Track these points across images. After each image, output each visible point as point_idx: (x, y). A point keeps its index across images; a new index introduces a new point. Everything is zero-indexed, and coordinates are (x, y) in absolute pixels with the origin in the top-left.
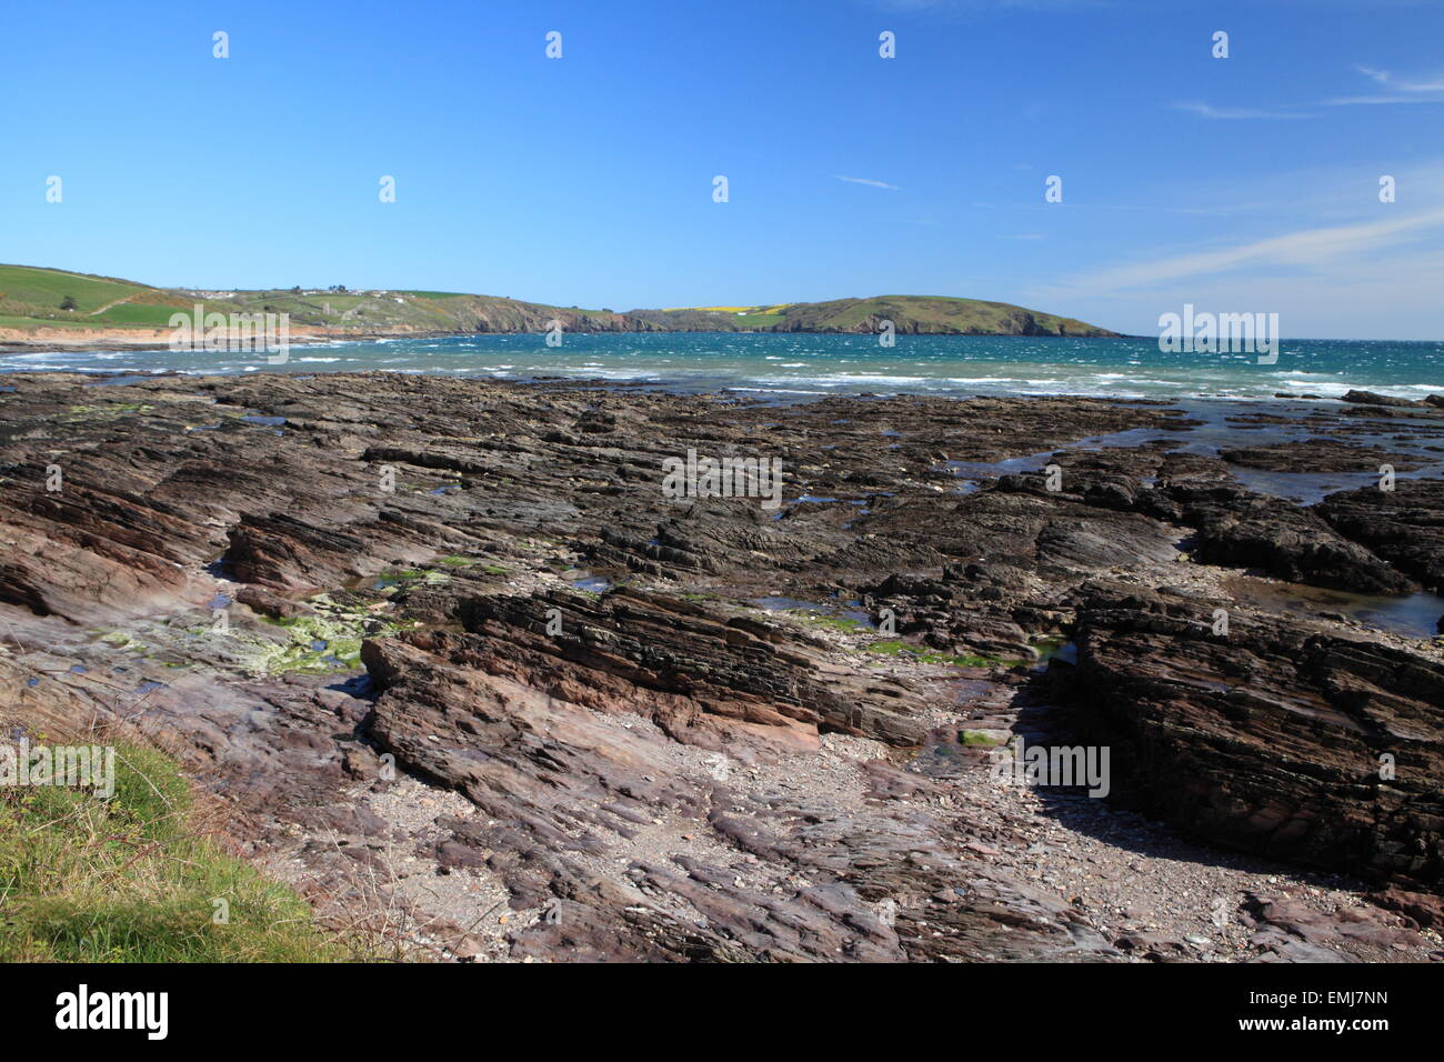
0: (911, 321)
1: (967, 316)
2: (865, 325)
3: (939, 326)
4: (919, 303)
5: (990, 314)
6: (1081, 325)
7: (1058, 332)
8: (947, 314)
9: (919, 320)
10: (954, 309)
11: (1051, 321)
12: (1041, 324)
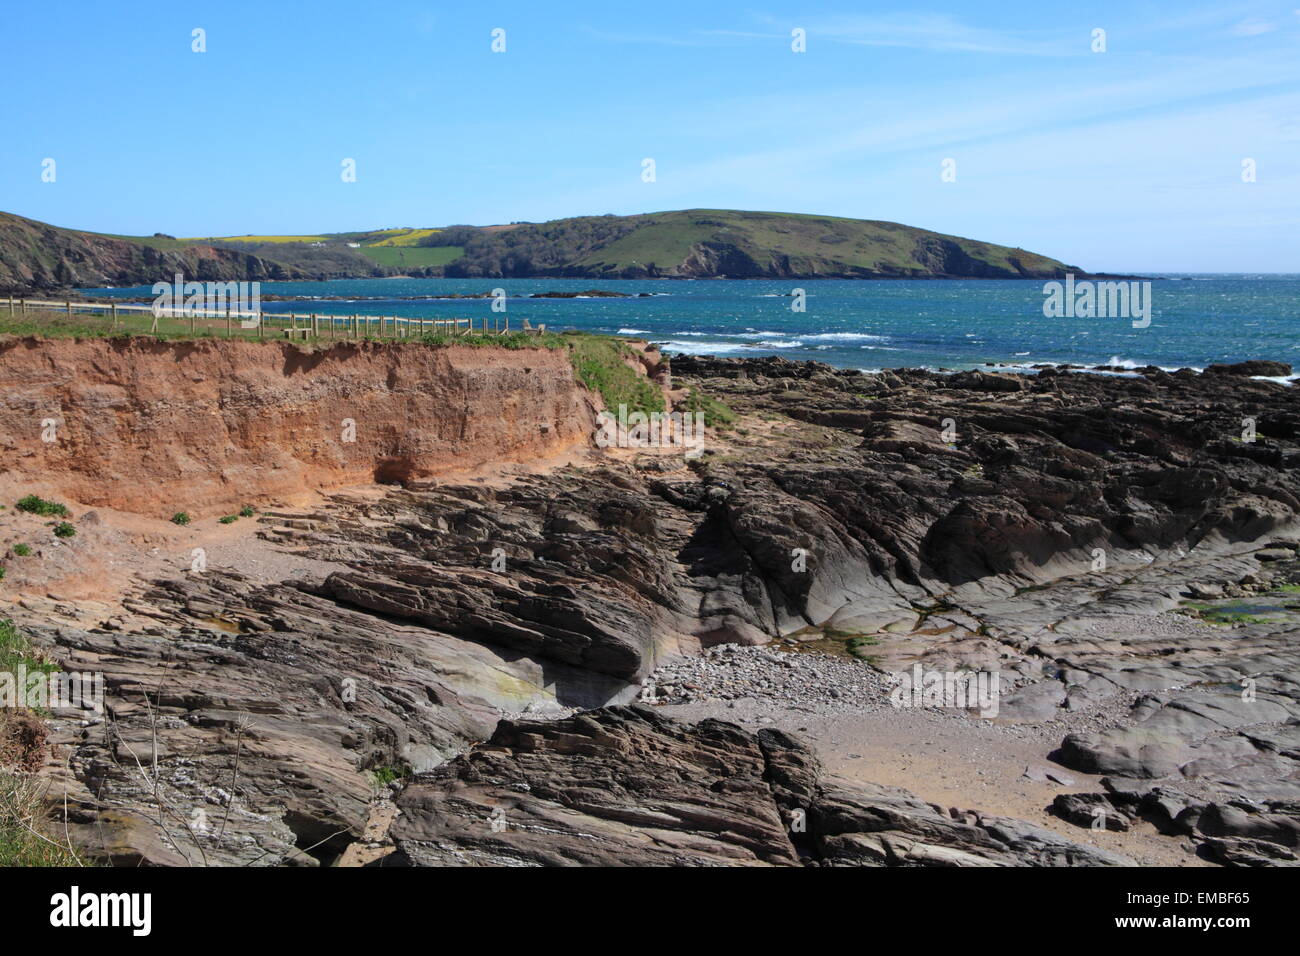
0: (774, 253)
1: (860, 245)
2: (694, 262)
3: (825, 262)
4: (766, 223)
5: (892, 241)
6: (1041, 259)
7: (1017, 271)
8: (822, 240)
9: (785, 252)
10: (829, 232)
11: (993, 253)
12: (979, 258)
